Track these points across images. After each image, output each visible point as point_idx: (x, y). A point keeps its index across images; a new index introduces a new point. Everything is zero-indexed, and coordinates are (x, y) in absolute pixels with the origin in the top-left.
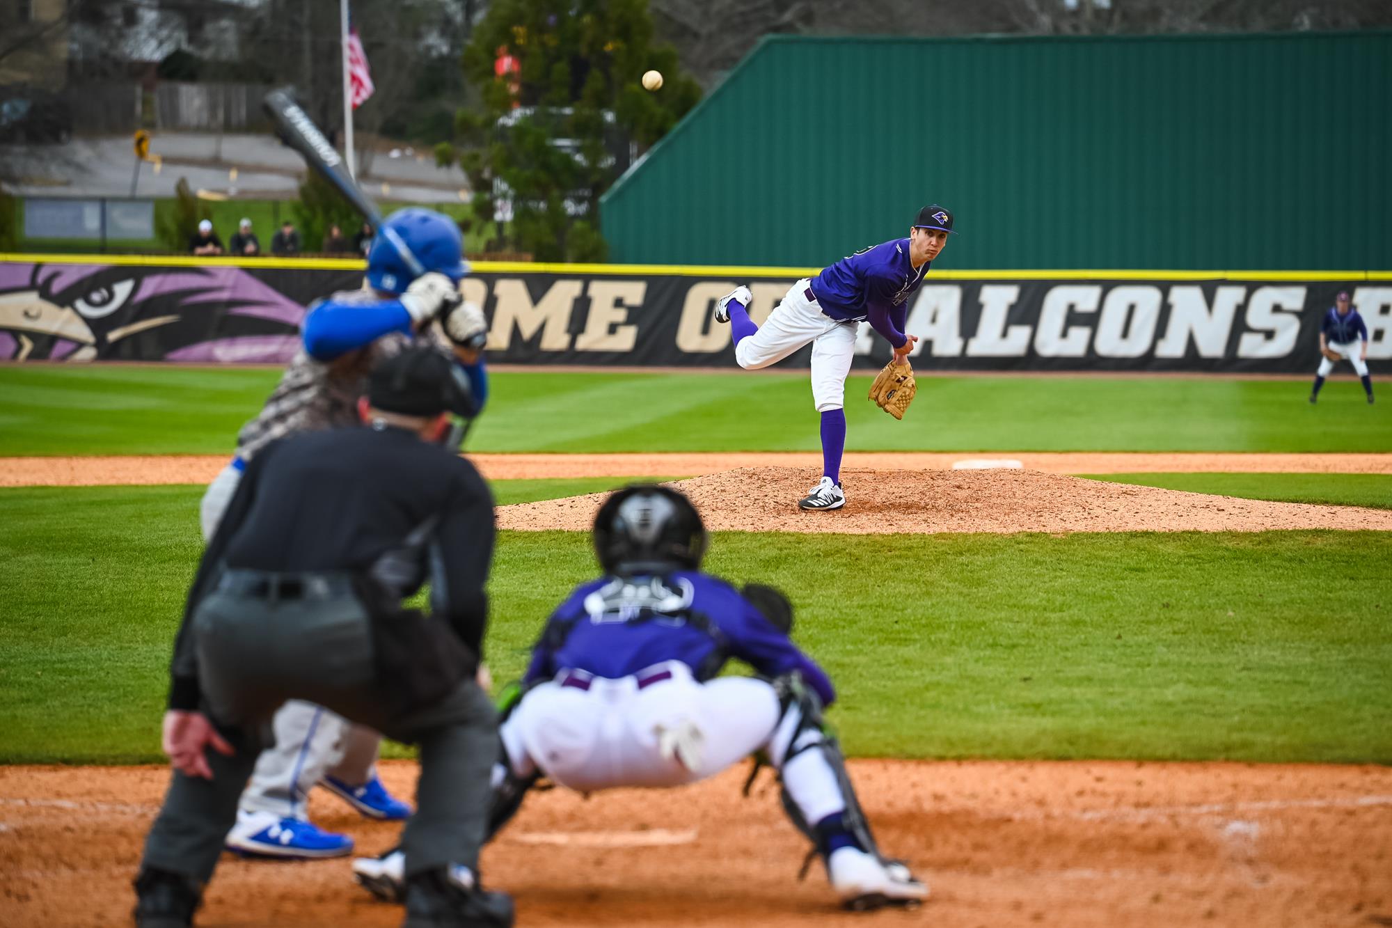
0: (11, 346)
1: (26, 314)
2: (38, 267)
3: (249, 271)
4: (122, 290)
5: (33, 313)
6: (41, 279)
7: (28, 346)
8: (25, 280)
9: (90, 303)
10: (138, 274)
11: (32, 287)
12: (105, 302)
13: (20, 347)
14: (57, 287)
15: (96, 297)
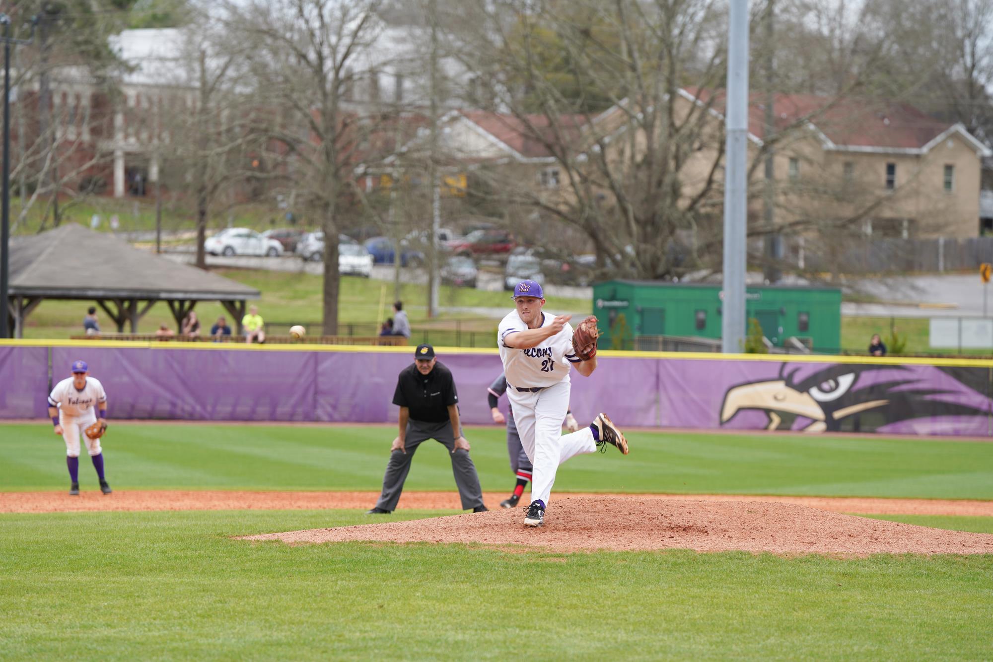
0: (764, 420)
1: (776, 398)
2: (784, 364)
3: (941, 368)
4: (846, 381)
5: (780, 397)
6: (786, 373)
7: (776, 420)
8: (775, 374)
9: (822, 390)
10: (856, 370)
11: (780, 378)
12: (832, 390)
13: (771, 421)
14: (798, 378)
15: (825, 386)
